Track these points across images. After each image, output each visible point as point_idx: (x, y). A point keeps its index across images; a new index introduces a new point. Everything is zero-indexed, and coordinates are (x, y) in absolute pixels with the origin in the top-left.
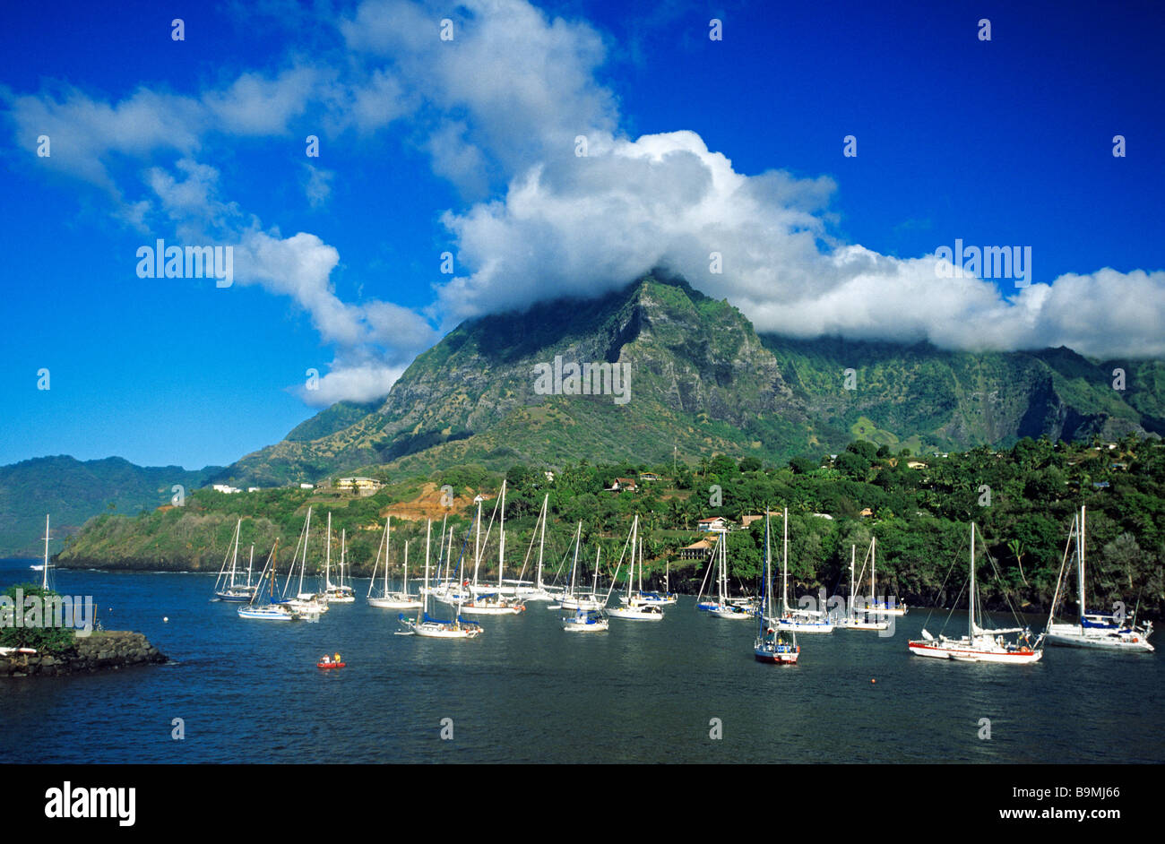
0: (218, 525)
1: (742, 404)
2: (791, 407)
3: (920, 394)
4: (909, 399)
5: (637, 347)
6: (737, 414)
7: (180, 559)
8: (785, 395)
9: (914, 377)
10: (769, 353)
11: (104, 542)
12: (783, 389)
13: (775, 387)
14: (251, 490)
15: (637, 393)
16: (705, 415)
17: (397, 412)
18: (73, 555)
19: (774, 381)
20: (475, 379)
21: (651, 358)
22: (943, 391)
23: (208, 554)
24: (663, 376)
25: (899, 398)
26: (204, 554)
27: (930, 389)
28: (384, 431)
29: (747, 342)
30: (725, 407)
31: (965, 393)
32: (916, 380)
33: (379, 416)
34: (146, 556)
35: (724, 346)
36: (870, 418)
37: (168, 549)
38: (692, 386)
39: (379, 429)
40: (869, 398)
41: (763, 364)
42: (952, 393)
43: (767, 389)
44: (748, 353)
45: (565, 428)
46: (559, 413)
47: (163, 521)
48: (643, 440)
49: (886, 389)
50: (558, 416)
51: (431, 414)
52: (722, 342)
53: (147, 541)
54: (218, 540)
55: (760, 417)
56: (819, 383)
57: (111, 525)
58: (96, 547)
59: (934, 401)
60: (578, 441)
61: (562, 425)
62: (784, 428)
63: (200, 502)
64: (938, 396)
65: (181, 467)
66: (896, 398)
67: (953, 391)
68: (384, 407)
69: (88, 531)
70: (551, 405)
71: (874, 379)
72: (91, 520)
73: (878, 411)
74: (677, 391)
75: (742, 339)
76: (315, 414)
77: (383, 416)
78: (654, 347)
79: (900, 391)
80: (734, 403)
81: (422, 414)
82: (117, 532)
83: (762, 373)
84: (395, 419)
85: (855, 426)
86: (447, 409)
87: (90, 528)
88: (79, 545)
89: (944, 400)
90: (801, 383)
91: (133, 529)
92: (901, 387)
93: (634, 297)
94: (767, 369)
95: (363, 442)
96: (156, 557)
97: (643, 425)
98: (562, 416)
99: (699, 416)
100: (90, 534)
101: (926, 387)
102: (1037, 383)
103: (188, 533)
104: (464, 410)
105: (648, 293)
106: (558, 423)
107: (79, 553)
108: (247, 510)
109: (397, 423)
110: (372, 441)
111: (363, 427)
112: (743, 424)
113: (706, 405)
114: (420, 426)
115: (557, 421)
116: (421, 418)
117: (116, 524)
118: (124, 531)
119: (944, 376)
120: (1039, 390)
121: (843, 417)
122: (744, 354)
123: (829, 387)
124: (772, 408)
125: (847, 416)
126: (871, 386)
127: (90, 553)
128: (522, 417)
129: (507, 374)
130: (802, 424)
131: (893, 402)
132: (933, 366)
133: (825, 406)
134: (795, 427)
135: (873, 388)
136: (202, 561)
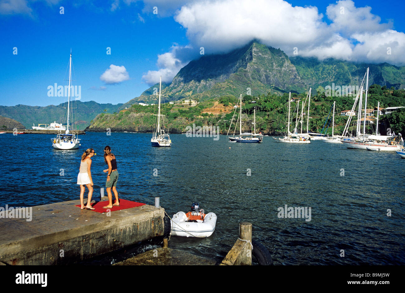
0: (143, 116)
1: (285, 82)
2: (300, 83)
3: (338, 78)
4: (335, 80)
5: (252, 64)
6: (283, 85)
7: (131, 128)
8: (298, 79)
9: (336, 73)
10: (293, 65)
11: (104, 122)
12: (298, 77)
13: (295, 76)
14: (152, 105)
15: (253, 78)
16: (273, 85)
17: (175, 86)
18: (94, 127)
19: (295, 74)
20: (199, 76)
21: (256, 67)
22: (346, 77)
23: (141, 126)
24: (260, 73)
25: (332, 80)
26: (139, 126)
27: (342, 77)
28: (172, 92)
29: (286, 62)
30: (279, 83)
31: (352, 78)
32: (337, 74)
33: (170, 87)
34: (119, 127)
35: (279, 63)
36: (322, 86)
37: (127, 125)
38: (269, 76)
39: (170, 92)
40: (322, 80)
41: (291, 69)
42: (349, 78)
43: (292, 77)
44: (287, 65)
45: (232, 89)
46: (230, 84)
47: (124, 115)
48: (257, 93)
49: (328, 77)
50: (230, 85)
51: (186, 86)
52: (278, 62)
53: (119, 122)
54: (144, 121)
55: (290, 86)
56: (306, 76)
57: (106, 117)
58: (102, 124)
59: (342, 81)
60: (237, 93)
61: (231, 88)
62: (298, 89)
63: (135, 109)
64: (344, 79)
65: (111, 104)
66: (331, 80)
67: (349, 77)
68: (171, 85)
69: (98, 119)
70: (227, 82)
71: (324, 74)
72: (99, 115)
73: (325, 84)
74: (265, 78)
75: (285, 61)
76: (150, 88)
77: (171, 87)
78: (257, 64)
79: (332, 78)
80: (282, 81)
81: (183, 87)
82: (108, 119)
83: (291, 72)
84: (175, 88)
85: (317, 89)
86: (191, 85)
87: (99, 118)
88: (95, 123)
89: (346, 80)
90: (301, 76)
91: (113, 118)
92: (332, 76)
93: (250, 48)
94: (292, 71)
95: (166, 95)
96: (123, 128)
97: (256, 88)
98: (231, 85)
99: (272, 85)
100: (99, 120)
101: (340, 76)
102: (376, 74)
103: (133, 119)
104: (196, 85)
105: (255, 47)
106: (230, 88)
107: (96, 126)
108: (152, 112)
109: (176, 89)
110: (168, 95)
111: (165, 91)
112: (285, 88)
113: (274, 82)
114: (183, 90)
115: (230, 87)
116: (183, 88)
117: (107, 116)
118: (111, 119)
119: (346, 73)
120: (377, 77)
121: (313, 86)
122: (285, 66)
123: (309, 77)
124: (294, 83)
125: (315, 86)
126: (323, 76)
127: (100, 126)
128: (219, 86)
129: (209, 74)
130: (303, 88)
131: (330, 81)
132: (343, 70)
133: (308, 83)
134: (301, 89)
135: (323, 77)
136: (139, 129)
